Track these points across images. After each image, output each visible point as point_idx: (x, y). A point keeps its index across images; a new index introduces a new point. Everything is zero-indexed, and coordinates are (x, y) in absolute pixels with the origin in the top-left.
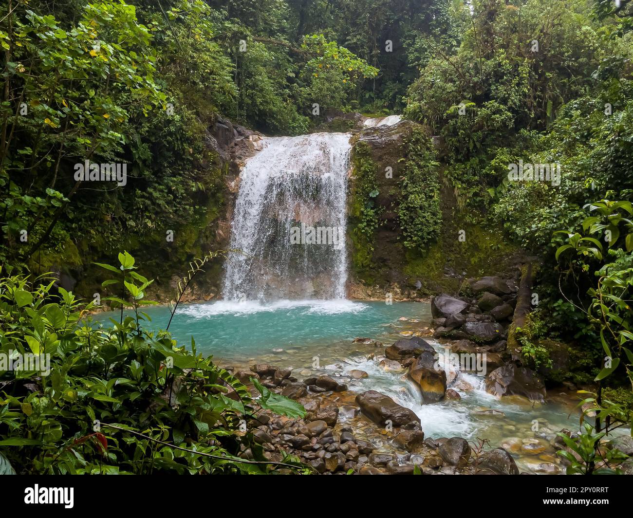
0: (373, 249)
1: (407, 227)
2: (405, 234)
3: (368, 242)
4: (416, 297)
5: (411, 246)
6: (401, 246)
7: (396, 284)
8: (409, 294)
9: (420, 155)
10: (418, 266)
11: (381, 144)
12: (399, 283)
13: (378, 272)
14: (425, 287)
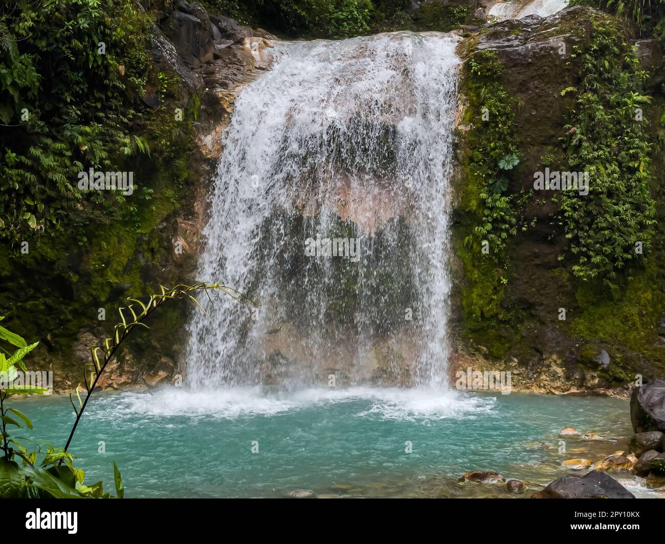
0: (504, 281)
1: (580, 234)
2: (575, 250)
3: (495, 265)
4: (599, 386)
5: (589, 276)
6: (566, 276)
7: (554, 357)
8: (583, 379)
9: (610, 80)
10: (602, 317)
11: (525, 56)
12: (561, 354)
13: (517, 331)
14: (617, 364)
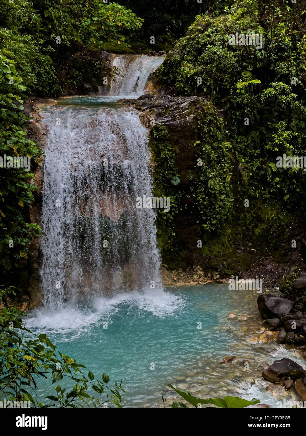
0: (174, 234)
1: (207, 211)
2: (204, 218)
3: (168, 227)
4: (219, 278)
5: (211, 230)
6: (199, 228)
7: (199, 267)
8: (212, 276)
9: (213, 136)
10: (214, 245)
11: (177, 127)
12: (201, 265)
13: (179, 255)
14: (225, 267)
